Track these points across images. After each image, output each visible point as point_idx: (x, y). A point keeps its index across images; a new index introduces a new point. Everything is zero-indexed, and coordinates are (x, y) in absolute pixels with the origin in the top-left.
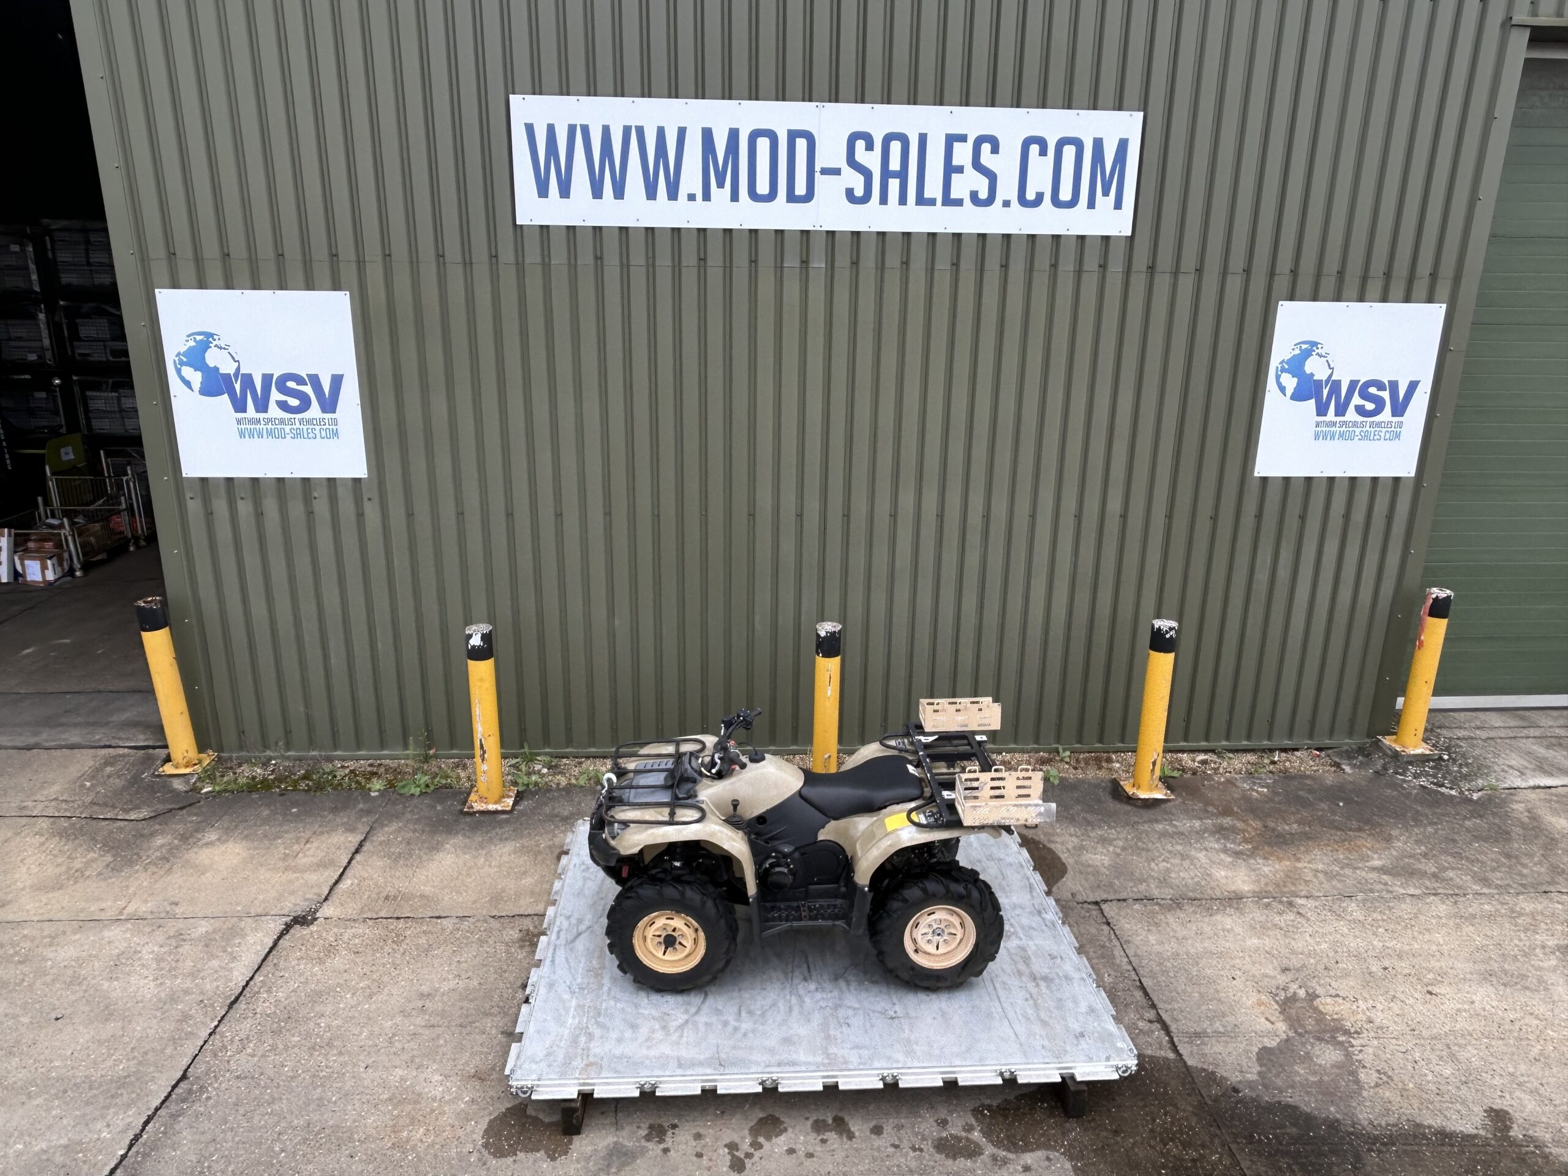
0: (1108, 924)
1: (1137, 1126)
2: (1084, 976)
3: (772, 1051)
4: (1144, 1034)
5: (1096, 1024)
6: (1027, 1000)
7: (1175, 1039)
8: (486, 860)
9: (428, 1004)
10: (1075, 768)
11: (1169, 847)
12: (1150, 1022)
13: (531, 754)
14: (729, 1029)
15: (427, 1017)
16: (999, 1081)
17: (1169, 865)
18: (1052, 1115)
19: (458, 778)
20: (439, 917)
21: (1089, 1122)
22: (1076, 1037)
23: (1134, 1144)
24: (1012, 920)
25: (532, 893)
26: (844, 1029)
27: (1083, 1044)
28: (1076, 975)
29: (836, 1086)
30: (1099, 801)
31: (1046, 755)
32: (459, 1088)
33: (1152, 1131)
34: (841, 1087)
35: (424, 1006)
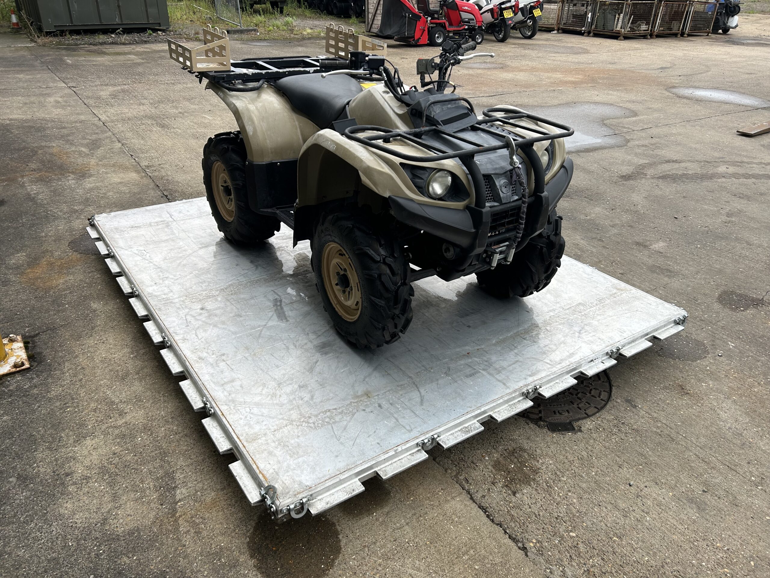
35: (704, 491)
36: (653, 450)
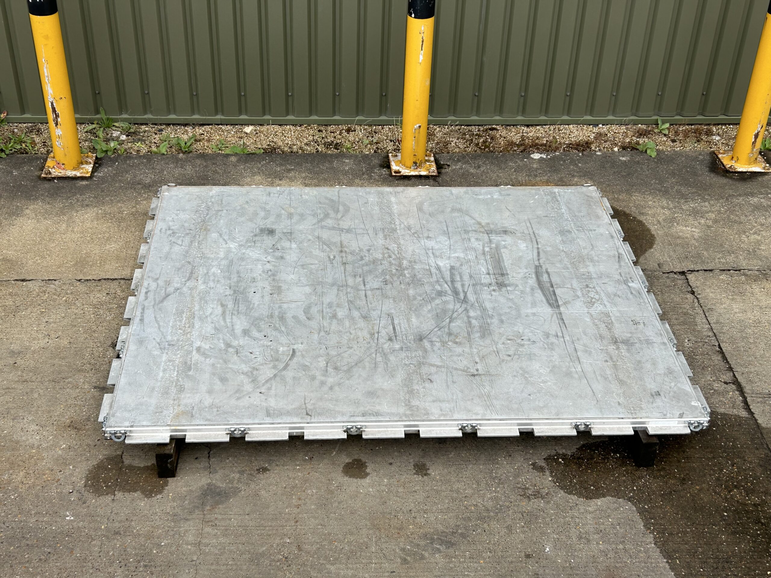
0: (693, 293)
1: (705, 475)
2: (666, 341)
3: (357, 403)
4: (719, 394)
5: (673, 384)
6: (606, 361)
7: (749, 399)
8: (68, 226)
9: (20, 361)
10: (674, 141)
11: (762, 220)
12: (726, 383)
13: (108, 119)
14: (317, 383)
15: (20, 373)
16: (574, 433)
17: (759, 238)
18: (623, 464)
19: (33, 143)
20: (23, 280)
21: (659, 470)
22: (652, 395)
23: (700, 490)
24: (598, 289)
25: (118, 258)
26: (427, 385)
27: (659, 402)
28: (658, 340)
29: (417, 434)
30: (695, 174)
31: (644, 127)
32: (55, 436)
33: (718, 479)
34: (422, 435)
35: (15, 363)
36: (60, 365)
